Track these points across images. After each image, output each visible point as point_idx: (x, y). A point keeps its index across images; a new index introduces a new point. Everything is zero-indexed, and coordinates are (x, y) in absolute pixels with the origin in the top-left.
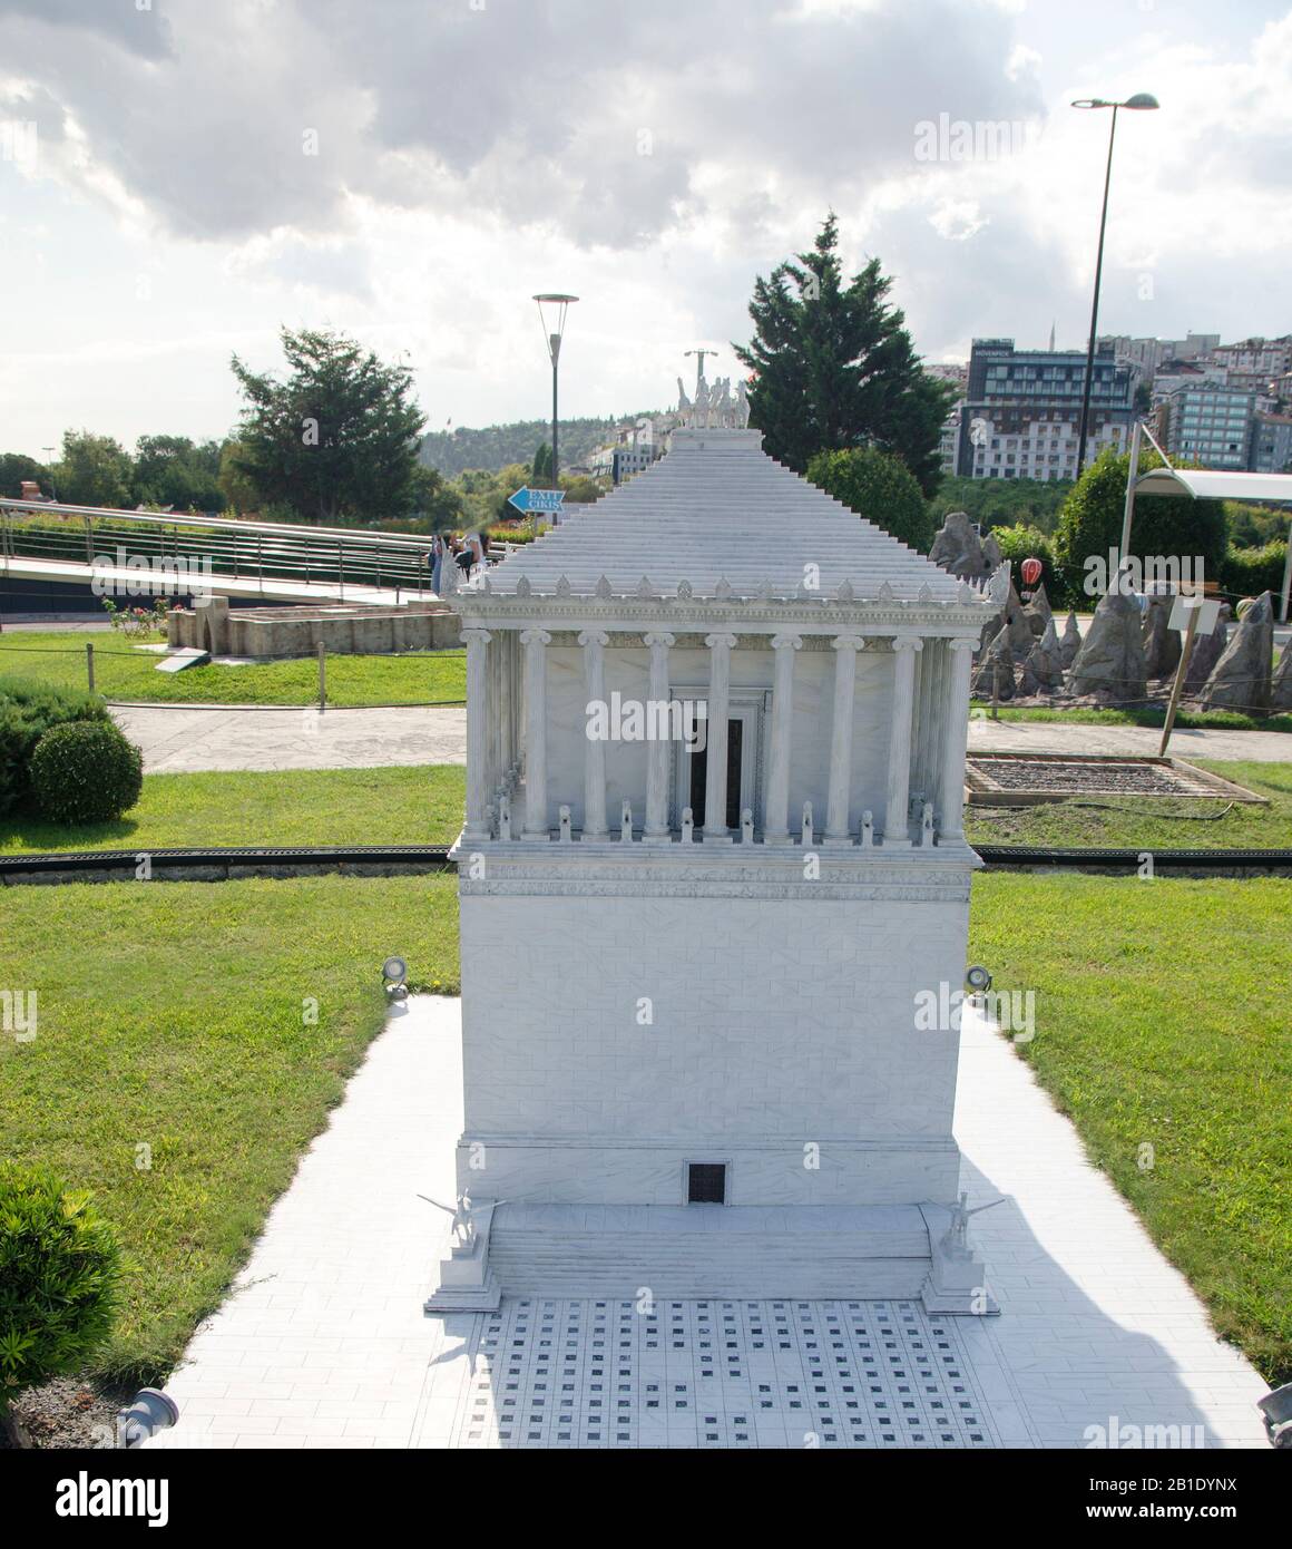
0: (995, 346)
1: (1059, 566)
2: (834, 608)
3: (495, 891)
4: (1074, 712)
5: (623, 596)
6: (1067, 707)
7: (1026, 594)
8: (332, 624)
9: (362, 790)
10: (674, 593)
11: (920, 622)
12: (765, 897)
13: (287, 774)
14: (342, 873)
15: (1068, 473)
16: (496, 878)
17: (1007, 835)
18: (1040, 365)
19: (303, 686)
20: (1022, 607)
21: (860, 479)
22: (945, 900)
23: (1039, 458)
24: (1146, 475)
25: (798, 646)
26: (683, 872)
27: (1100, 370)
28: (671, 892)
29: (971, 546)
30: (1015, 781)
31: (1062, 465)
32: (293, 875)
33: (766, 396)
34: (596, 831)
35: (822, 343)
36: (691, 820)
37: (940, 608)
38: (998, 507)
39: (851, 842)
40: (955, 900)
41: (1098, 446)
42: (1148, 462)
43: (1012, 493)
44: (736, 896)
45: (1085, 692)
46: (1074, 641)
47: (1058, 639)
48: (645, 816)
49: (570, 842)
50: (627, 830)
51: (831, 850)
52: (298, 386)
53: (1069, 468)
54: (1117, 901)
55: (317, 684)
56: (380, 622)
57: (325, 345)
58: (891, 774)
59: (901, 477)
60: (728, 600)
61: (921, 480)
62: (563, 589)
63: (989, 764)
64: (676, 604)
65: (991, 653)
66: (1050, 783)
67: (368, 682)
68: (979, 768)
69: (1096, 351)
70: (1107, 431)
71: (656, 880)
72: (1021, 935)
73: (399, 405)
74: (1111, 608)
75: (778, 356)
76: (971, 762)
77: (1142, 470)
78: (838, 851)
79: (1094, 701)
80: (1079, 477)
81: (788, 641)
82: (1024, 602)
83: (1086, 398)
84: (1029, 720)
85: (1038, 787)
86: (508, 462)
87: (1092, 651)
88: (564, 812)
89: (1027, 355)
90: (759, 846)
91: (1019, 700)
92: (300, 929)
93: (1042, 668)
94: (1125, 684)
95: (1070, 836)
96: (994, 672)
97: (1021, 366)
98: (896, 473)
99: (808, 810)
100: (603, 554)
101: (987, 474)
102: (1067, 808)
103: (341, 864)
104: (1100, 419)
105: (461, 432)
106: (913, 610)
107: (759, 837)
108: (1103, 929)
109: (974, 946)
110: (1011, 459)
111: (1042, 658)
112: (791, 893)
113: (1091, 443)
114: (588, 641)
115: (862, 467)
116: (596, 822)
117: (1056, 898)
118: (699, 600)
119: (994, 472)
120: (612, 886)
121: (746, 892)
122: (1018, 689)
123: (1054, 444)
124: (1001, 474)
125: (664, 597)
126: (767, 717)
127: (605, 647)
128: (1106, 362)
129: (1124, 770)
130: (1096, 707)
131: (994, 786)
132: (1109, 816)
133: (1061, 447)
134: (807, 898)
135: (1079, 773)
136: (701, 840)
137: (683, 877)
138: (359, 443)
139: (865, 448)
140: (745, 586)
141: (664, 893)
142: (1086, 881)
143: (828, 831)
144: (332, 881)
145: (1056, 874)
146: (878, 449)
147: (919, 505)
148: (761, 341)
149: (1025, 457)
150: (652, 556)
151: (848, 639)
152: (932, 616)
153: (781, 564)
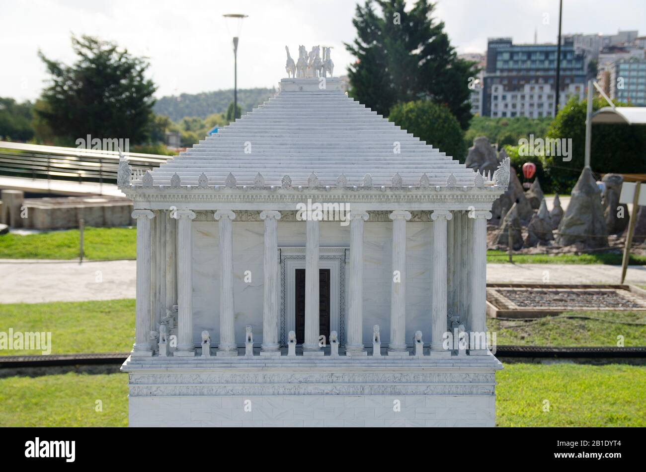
0: (501, 41)
1: (547, 167)
2: (389, 193)
3: (155, 393)
4: (562, 256)
5: (245, 186)
6: (557, 254)
7: (527, 185)
8: (91, 209)
9: (100, 315)
10: (280, 183)
11: (449, 201)
12: (348, 394)
13: (50, 305)
14: (78, 372)
15: (549, 113)
16: (156, 384)
17: (523, 338)
18: (529, 52)
19: (69, 247)
20: (524, 193)
21: (422, 119)
22: (477, 394)
23: (532, 105)
24: (598, 111)
25: (366, 218)
26: (289, 376)
27: (565, 54)
28: (281, 391)
29: (491, 157)
30: (526, 302)
31: (546, 108)
32: (43, 374)
33: (363, 72)
34: (227, 349)
35: (396, 40)
36: (295, 340)
37: (463, 191)
38: (507, 134)
39: (408, 353)
40: (484, 394)
41: (567, 97)
42: (598, 105)
43: (516, 126)
44: (327, 394)
45: (569, 243)
46: (559, 212)
47: (548, 212)
48: (262, 337)
49: (209, 357)
50: (249, 347)
51: (393, 360)
52: (79, 66)
53: (550, 110)
54: (601, 383)
55: (78, 247)
56: (122, 207)
57: (96, 42)
58: (434, 304)
59: (447, 118)
60: (317, 188)
61: (459, 119)
62: (203, 182)
63: (508, 291)
64: (281, 191)
65: (506, 221)
66: (549, 303)
67: (112, 245)
68: (502, 294)
69: (563, 42)
70: (572, 88)
71: (270, 382)
72: (536, 408)
73: (142, 78)
74: (582, 192)
75: (370, 48)
76: (497, 291)
77: (595, 109)
78: (399, 359)
79: (574, 249)
80: (556, 114)
81: (359, 215)
82: (526, 190)
83: (558, 69)
84: (534, 262)
85: (541, 306)
86: (212, 112)
87: (572, 218)
88: (205, 335)
89: (521, 46)
90: (343, 357)
91: (525, 250)
92: (43, 413)
93: (540, 229)
94: (594, 239)
95: (565, 338)
96: (509, 233)
97: (517, 53)
98: (443, 115)
99: (376, 332)
100: (232, 159)
101: (500, 115)
102: (562, 320)
103: (77, 366)
104: (567, 81)
105: (184, 96)
106: (444, 193)
107: (342, 351)
108: (593, 403)
109: (504, 417)
110: (514, 106)
111: (539, 223)
112: (367, 391)
113: (563, 96)
114: (221, 217)
115: (423, 111)
116: (228, 341)
117: (559, 381)
118: (296, 188)
119: (504, 114)
120: (238, 388)
121: (334, 390)
122: (525, 243)
123: (540, 97)
124: (509, 115)
125: (272, 187)
126: (347, 267)
127: (233, 221)
128: (568, 48)
129: (598, 293)
130: (576, 253)
131: (512, 306)
132: (591, 324)
133: (544, 99)
134: (378, 394)
135: (568, 296)
136: (302, 354)
137: (289, 381)
138: (117, 101)
139: (424, 101)
140: (327, 178)
141: (276, 392)
142: (579, 369)
143: (391, 346)
144: (70, 378)
145: (558, 364)
146: (432, 101)
147: (458, 134)
148: (360, 40)
149: (523, 105)
150: (266, 160)
151: (400, 213)
152: (457, 196)
153: (353, 164)
